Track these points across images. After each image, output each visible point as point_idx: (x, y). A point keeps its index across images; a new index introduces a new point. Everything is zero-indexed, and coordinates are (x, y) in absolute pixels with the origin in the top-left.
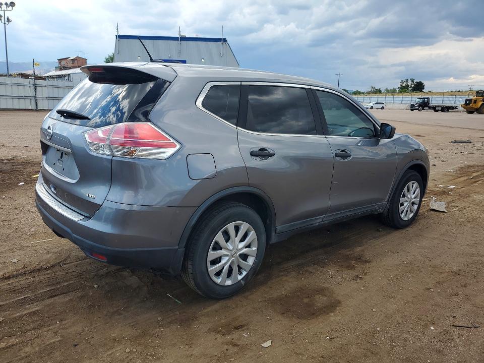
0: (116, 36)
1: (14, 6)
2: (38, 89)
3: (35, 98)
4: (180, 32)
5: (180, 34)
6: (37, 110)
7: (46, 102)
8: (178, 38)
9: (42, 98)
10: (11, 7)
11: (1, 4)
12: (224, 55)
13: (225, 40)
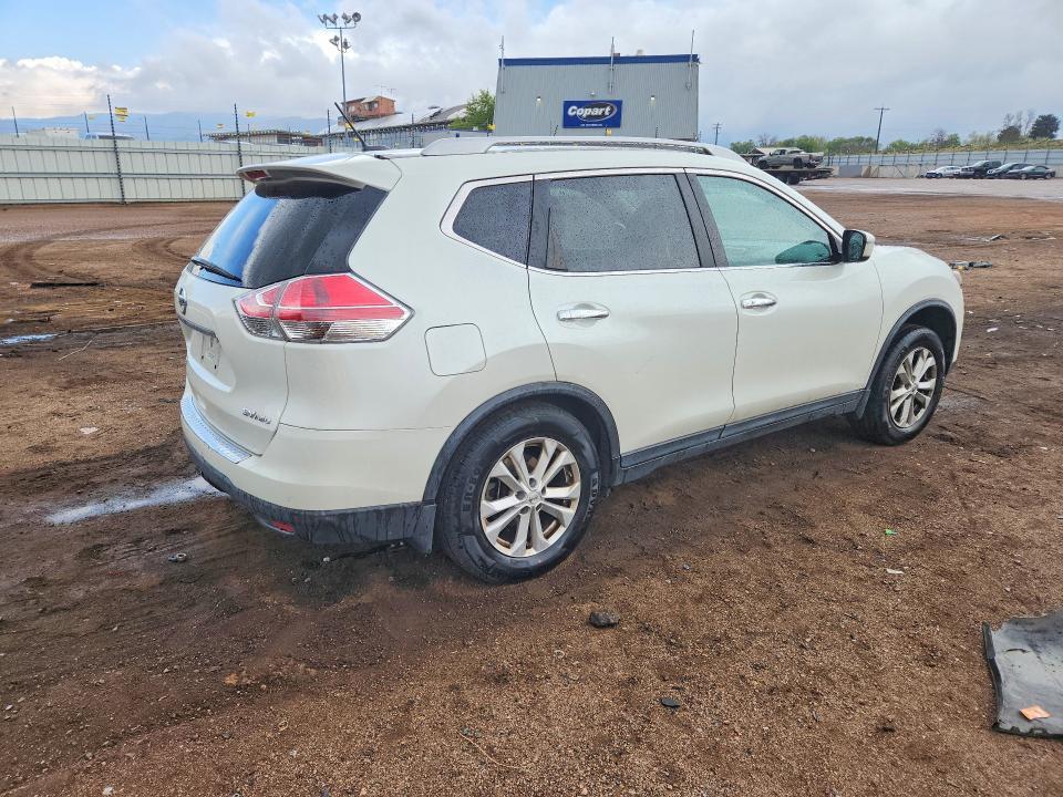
0: (500, 60)
1: (359, 19)
4: (613, 46)
8: (609, 59)
10: (352, 22)
11: (335, 17)
12: (692, 87)
13: (695, 58)
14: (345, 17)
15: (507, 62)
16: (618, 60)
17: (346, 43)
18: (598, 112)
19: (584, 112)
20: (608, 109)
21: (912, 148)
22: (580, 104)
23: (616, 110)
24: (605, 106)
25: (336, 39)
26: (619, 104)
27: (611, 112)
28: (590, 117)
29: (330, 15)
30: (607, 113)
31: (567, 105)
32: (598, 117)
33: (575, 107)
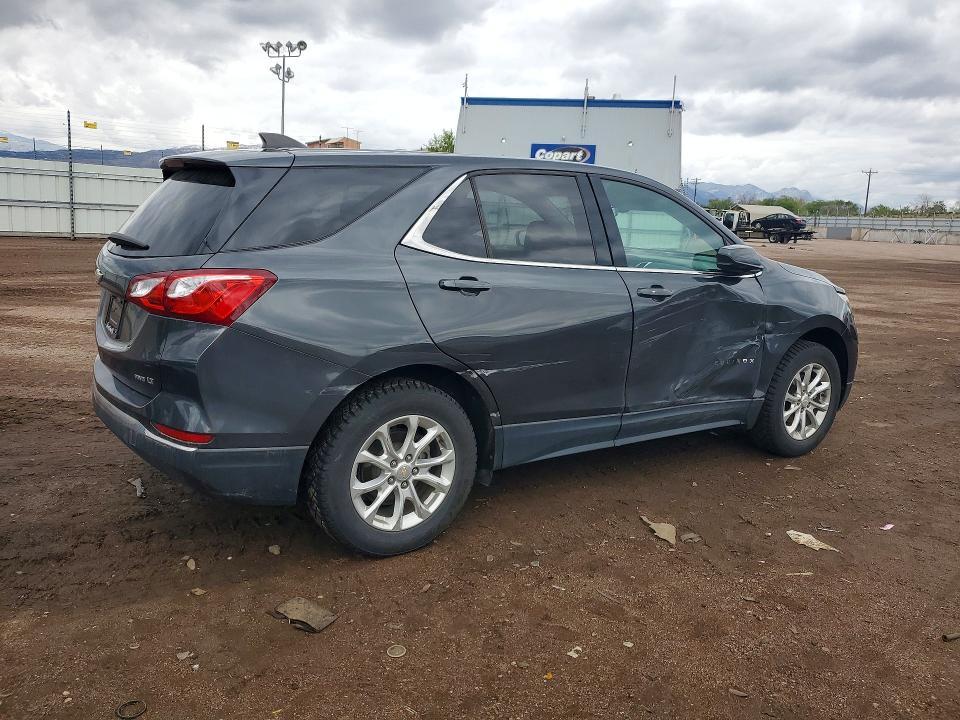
0: (463, 99)
1: (305, 48)
4: (587, 89)
5: (586, 93)
8: (583, 101)
10: (297, 50)
11: (279, 45)
12: (674, 135)
13: (678, 104)
14: (289, 45)
15: (471, 101)
16: (593, 103)
17: (289, 72)
18: (568, 157)
19: (554, 156)
20: (580, 154)
21: (894, 213)
22: (549, 148)
23: (588, 155)
24: (577, 150)
25: (278, 67)
26: (592, 149)
27: (584, 157)
29: (274, 42)
30: (578, 158)
31: (535, 148)
33: (543, 151)
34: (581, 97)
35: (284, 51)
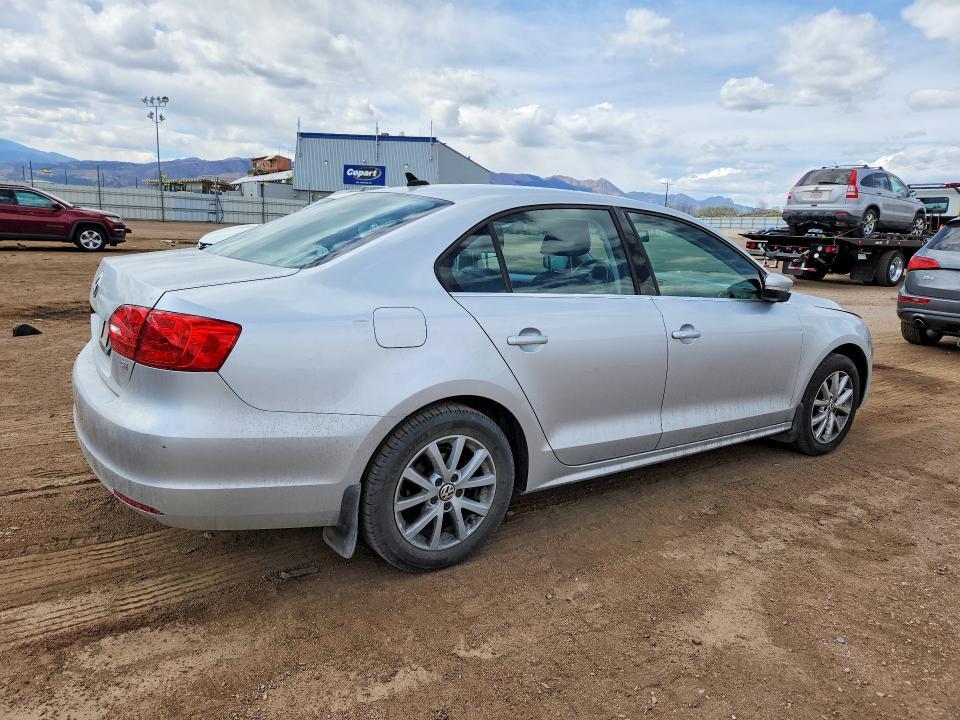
2: (165, 200)
3: (162, 208)
5: (377, 131)
6: (163, 221)
7: (172, 212)
8: (375, 136)
9: (169, 209)
12: (433, 160)
13: (434, 140)
15: (303, 135)
17: (161, 116)
18: (367, 173)
19: (359, 174)
20: (375, 172)
22: (356, 168)
23: (381, 173)
24: (373, 170)
25: (152, 114)
26: (383, 169)
27: (377, 174)
28: (362, 177)
30: (374, 175)
31: (347, 167)
32: (368, 177)
33: (352, 170)
34: (374, 133)
35: (156, 102)
